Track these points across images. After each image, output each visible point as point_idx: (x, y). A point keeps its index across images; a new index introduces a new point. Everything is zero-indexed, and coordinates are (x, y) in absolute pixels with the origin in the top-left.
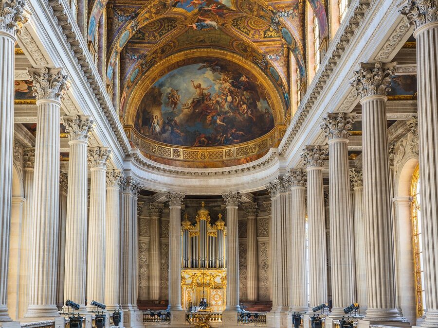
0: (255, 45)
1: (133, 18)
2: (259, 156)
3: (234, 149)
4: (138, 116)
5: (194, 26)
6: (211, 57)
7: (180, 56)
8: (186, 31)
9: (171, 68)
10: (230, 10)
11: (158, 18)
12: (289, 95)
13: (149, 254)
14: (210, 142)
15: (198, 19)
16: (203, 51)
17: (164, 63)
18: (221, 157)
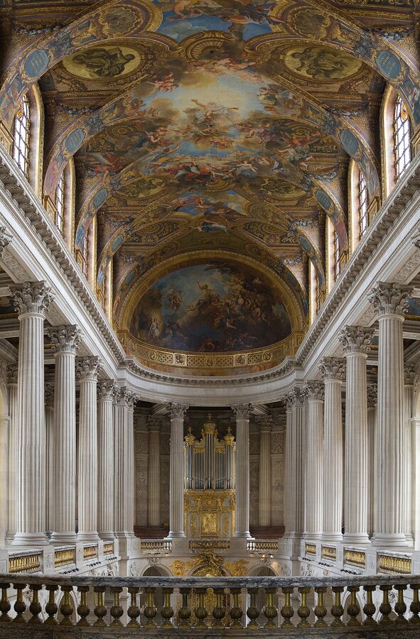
0: (270, 249)
1: (127, 223)
2: (274, 364)
3: (245, 356)
4: (134, 320)
5: (200, 229)
6: (219, 259)
7: (184, 257)
8: (190, 234)
9: (173, 269)
10: (240, 215)
11: (156, 222)
12: (308, 302)
13: (148, 474)
14: (218, 347)
15: (205, 222)
16: (211, 253)
17: (166, 264)
18: (231, 363)
